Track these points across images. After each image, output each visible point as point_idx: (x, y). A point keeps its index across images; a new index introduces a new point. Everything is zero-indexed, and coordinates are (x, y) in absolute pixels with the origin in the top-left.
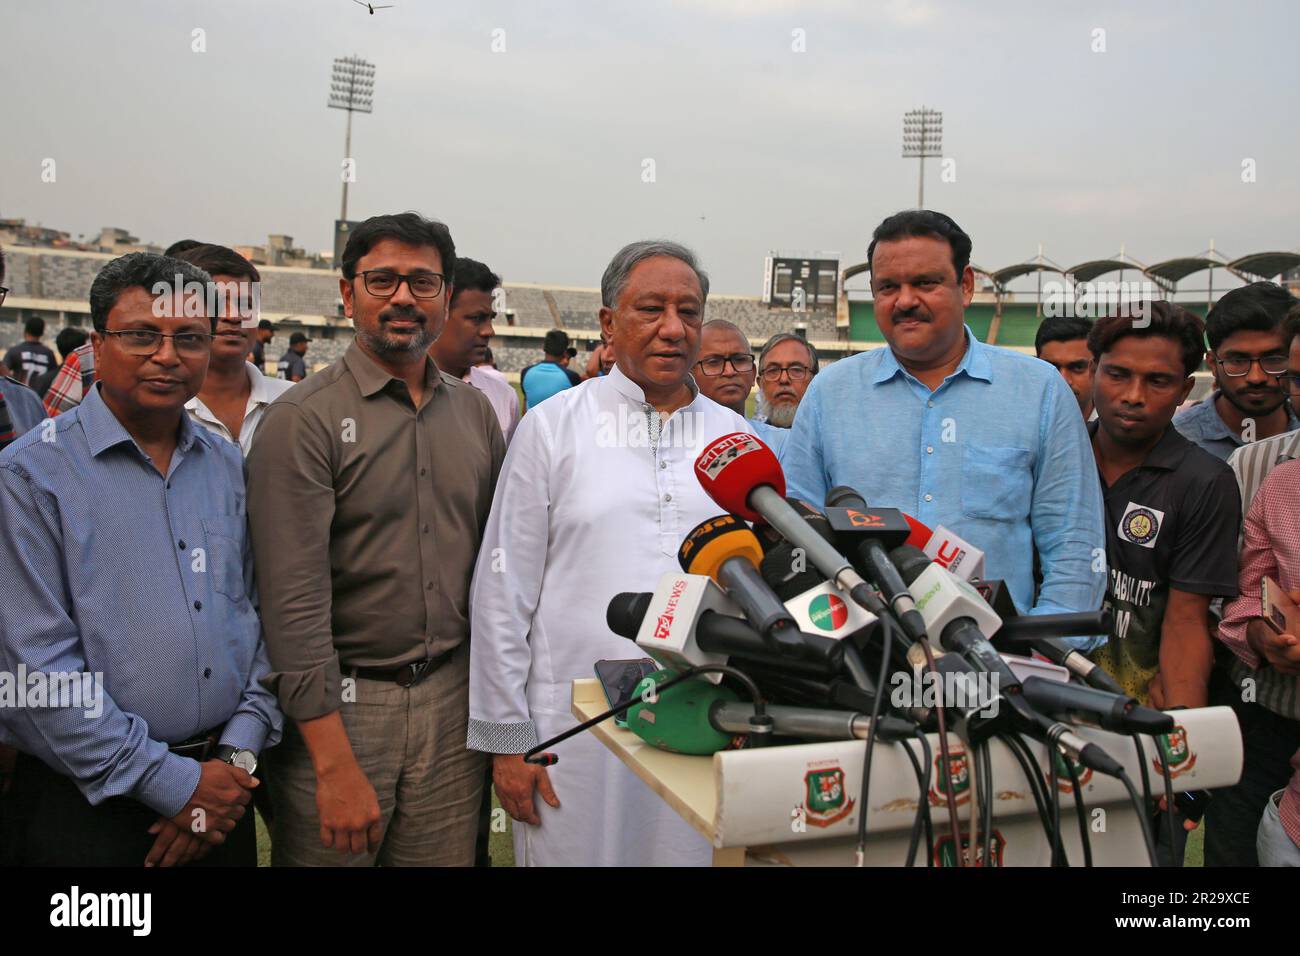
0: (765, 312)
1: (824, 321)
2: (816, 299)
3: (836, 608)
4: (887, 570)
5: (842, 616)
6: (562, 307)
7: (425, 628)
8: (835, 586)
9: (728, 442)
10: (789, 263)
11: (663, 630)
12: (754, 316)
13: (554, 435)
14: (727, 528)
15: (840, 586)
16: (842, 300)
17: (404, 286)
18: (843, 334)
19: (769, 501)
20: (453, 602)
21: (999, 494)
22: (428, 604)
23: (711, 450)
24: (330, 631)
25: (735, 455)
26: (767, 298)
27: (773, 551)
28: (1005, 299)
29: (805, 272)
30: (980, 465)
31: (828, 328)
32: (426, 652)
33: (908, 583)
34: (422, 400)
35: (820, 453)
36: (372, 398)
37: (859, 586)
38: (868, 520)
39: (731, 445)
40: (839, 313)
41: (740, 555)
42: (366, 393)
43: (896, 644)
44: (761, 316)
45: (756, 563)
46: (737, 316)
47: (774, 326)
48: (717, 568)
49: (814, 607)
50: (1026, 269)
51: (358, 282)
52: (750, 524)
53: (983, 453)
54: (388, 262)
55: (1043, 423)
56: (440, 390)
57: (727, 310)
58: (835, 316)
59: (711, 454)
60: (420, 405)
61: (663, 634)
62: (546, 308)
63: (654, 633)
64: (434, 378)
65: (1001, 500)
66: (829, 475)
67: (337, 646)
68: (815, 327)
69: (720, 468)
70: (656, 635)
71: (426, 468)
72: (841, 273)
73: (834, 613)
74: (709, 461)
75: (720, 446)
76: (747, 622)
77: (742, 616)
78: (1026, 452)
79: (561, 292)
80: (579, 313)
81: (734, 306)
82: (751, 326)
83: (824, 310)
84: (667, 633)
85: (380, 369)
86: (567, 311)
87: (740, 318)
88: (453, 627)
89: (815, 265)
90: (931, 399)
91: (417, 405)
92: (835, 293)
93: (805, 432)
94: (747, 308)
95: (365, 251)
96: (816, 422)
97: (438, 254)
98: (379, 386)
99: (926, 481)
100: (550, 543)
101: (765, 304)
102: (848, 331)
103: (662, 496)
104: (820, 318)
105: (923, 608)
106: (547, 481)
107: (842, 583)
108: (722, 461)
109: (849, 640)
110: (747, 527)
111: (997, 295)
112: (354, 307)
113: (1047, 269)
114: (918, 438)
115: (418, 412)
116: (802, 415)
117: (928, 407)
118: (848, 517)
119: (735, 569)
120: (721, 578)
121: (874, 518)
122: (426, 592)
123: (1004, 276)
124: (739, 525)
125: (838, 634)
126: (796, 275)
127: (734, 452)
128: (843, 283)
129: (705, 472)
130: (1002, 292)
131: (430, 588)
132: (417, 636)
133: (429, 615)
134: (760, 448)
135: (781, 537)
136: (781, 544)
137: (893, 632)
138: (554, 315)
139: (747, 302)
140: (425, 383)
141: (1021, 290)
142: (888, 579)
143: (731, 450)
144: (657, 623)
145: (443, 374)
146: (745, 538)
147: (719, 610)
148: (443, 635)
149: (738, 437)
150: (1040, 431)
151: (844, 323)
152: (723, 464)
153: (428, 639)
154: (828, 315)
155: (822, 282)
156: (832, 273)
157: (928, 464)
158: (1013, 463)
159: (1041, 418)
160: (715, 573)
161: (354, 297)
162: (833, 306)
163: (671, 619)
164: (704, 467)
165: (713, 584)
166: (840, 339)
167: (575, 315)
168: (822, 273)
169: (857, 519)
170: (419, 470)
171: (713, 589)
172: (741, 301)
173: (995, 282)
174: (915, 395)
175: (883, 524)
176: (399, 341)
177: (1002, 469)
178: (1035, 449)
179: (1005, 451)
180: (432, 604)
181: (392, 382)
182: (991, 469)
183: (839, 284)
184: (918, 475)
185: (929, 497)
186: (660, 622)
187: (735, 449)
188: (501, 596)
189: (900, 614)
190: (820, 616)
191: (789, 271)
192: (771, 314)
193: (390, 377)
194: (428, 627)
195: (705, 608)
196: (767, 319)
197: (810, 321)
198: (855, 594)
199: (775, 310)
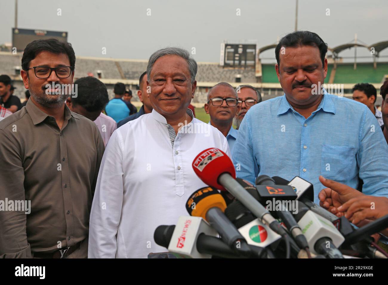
0: (221, 70)
1: (250, 73)
2: (245, 63)
3: (262, 232)
4: (287, 215)
5: (265, 236)
6: (124, 69)
7: (66, 232)
8: (261, 222)
9: (207, 153)
10: (232, 46)
11: (181, 244)
12: (216, 72)
13: (124, 141)
14: (209, 193)
15: (264, 222)
16: (258, 63)
17: (53, 73)
18: (259, 80)
19: (228, 181)
20: (79, 220)
21: (339, 169)
22: (67, 221)
23: (200, 157)
24: (26, 234)
25: (211, 159)
26: (222, 63)
27: (231, 205)
28: (338, 61)
29: (240, 50)
30: (330, 155)
31: (251, 77)
32: (67, 244)
33: (297, 221)
34: (62, 126)
35: (251, 148)
36: (38, 125)
37: (273, 222)
38: (277, 191)
39: (209, 154)
40: (257, 69)
41: (216, 206)
42: (35, 123)
43: (292, 250)
44: (219, 72)
45: (223, 210)
46: (208, 72)
47: (225, 77)
48: (205, 213)
49: (251, 232)
50: (349, 46)
51: (30, 72)
52: (219, 191)
53: (331, 149)
54: (45, 62)
55: (361, 132)
56: (71, 121)
57: (203, 69)
58: (255, 71)
59: (200, 159)
60: (61, 129)
61: (181, 246)
62: (117, 69)
63: (176, 245)
64: (68, 115)
65: (340, 172)
66: (256, 157)
67: (29, 242)
68: (245, 77)
69: (204, 166)
70: (177, 247)
71: (65, 158)
72: (258, 51)
73: (261, 234)
74: (199, 162)
75: (204, 155)
76: (221, 239)
77: (218, 236)
78: (353, 148)
79: (123, 62)
80: (132, 72)
81: (207, 67)
82: (215, 77)
83: (250, 68)
84: (183, 246)
85: (42, 112)
86: (126, 71)
87: (209, 73)
88: (80, 232)
89: (245, 47)
90: (306, 122)
91: (60, 128)
92: (254, 60)
93: (244, 137)
94: (213, 68)
95: (33, 57)
96: (249, 133)
97: (68, 57)
98: (42, 119)
99: (303, 163)
100: (124, 192)
101: (221, 66)
102: (262, 78)
103: (176, 167)
104: (248, 72)
105: (305, 233)
106: (122, 164)
107: (265, 220)
108: (205, 162)
109: (269, 247)
110: (218, 193)
111: (334, 59)
112: (29, 83)
113: (359, 46)
114: (299, 141)
115: (61, 131)
116: (242, 129)
117: (304, 126)
118: (267, 190)
119: (214, 213)
120: (208, 219)
121: (280, 190)
122: (66, 215)
123: (337, 50)
124: (215, 192)
125: (263, 245)
126: (236, 52)
127: (210, 158)
128: (258, 55)
129: (197, 167)
130: (336, 57)
131: (68, 214)
132: (63, 236)
133: (68, 226)
134: (222, 155)
135: (234, 198)
136: (234, 201)
137: (291, 243)
138: (120, 73)
139: (212, 65)
140: (64, 118)
141: (347, 57)
142: (288, 219)
143: (209, 157)
144: (177, 241)
145: (73, 113)
146: (218, 198)
147: (207, 233)
148: (75, 236)
149: (212, 150)
150: (359, 136)
151: (259, 74)
152: (206, 164)
153: (68, 238)
154: (251, 71)
155: (249, 56)
156: (253, 50)
157: (304, 154)
158: (346, 154)
159: (360, 130)
160: (204, 215)
161: (29, 79)
162: (254, 66)
163: (184, 238)
164: (197, 165)
165: (204, 221)
166: (257, 82)
167: (130, 73)
168: (249, 50)
169: (272, 191)
170: (62, 158)
171: (204, 224)
172: (210, 65)
173: (333, 52)
174: (298, 121)
175: (284, 193)
176: (53, 98)
177: (341, 156)
178: (358, 147)
179: (342, 148)
180: (69, 221)
181: (48, 117)
182: (335, 157)
183: (257, 56)
184: (299, 159)
185: (305, 170)
186: (179, 240)
187: (211, 156)
188: (100, 218)
189: (295, 236)
190: (254, 236)
191: (232, 50)
192: (225, 71)
193: (47, 115)
194: (67, 232)
195: (201, 232)
196: (222, 73)
197: (243, 74)
198: (272, 226)
199: (226, 69)
